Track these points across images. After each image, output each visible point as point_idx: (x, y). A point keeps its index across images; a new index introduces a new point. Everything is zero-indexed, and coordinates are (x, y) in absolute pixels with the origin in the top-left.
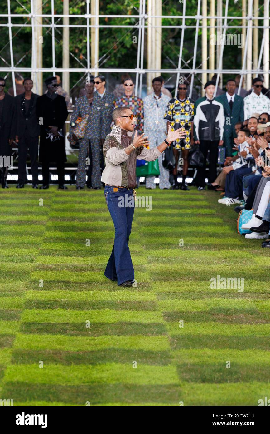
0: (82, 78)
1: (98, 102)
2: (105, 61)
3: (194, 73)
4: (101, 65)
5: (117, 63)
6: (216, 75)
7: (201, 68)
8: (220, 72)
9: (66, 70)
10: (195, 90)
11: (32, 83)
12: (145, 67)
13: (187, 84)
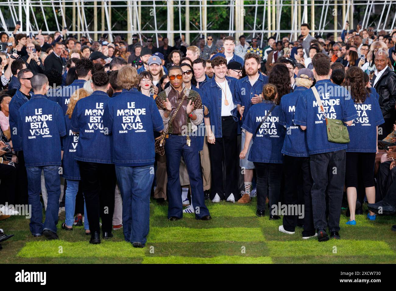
0: (197, 36)
1: (207, 50)
2: (211, 26)
3: (263, 33)
4: (208, 29)
5: (218, 27)
6: (276, 34)
7: (267, 29)
8: (279, 31)
9: (188, 32)
10: (264, 43)
11: (168, 40)
12: (234, 29)
13: (259, 39)
